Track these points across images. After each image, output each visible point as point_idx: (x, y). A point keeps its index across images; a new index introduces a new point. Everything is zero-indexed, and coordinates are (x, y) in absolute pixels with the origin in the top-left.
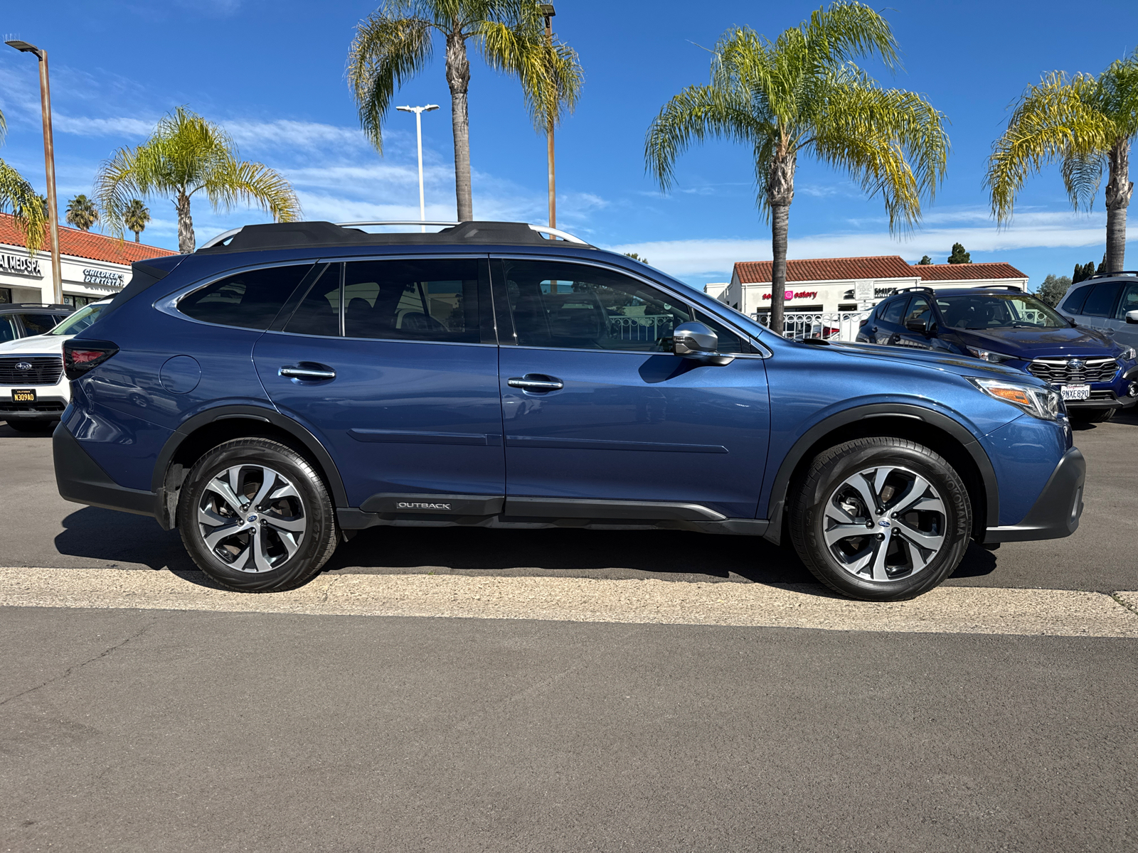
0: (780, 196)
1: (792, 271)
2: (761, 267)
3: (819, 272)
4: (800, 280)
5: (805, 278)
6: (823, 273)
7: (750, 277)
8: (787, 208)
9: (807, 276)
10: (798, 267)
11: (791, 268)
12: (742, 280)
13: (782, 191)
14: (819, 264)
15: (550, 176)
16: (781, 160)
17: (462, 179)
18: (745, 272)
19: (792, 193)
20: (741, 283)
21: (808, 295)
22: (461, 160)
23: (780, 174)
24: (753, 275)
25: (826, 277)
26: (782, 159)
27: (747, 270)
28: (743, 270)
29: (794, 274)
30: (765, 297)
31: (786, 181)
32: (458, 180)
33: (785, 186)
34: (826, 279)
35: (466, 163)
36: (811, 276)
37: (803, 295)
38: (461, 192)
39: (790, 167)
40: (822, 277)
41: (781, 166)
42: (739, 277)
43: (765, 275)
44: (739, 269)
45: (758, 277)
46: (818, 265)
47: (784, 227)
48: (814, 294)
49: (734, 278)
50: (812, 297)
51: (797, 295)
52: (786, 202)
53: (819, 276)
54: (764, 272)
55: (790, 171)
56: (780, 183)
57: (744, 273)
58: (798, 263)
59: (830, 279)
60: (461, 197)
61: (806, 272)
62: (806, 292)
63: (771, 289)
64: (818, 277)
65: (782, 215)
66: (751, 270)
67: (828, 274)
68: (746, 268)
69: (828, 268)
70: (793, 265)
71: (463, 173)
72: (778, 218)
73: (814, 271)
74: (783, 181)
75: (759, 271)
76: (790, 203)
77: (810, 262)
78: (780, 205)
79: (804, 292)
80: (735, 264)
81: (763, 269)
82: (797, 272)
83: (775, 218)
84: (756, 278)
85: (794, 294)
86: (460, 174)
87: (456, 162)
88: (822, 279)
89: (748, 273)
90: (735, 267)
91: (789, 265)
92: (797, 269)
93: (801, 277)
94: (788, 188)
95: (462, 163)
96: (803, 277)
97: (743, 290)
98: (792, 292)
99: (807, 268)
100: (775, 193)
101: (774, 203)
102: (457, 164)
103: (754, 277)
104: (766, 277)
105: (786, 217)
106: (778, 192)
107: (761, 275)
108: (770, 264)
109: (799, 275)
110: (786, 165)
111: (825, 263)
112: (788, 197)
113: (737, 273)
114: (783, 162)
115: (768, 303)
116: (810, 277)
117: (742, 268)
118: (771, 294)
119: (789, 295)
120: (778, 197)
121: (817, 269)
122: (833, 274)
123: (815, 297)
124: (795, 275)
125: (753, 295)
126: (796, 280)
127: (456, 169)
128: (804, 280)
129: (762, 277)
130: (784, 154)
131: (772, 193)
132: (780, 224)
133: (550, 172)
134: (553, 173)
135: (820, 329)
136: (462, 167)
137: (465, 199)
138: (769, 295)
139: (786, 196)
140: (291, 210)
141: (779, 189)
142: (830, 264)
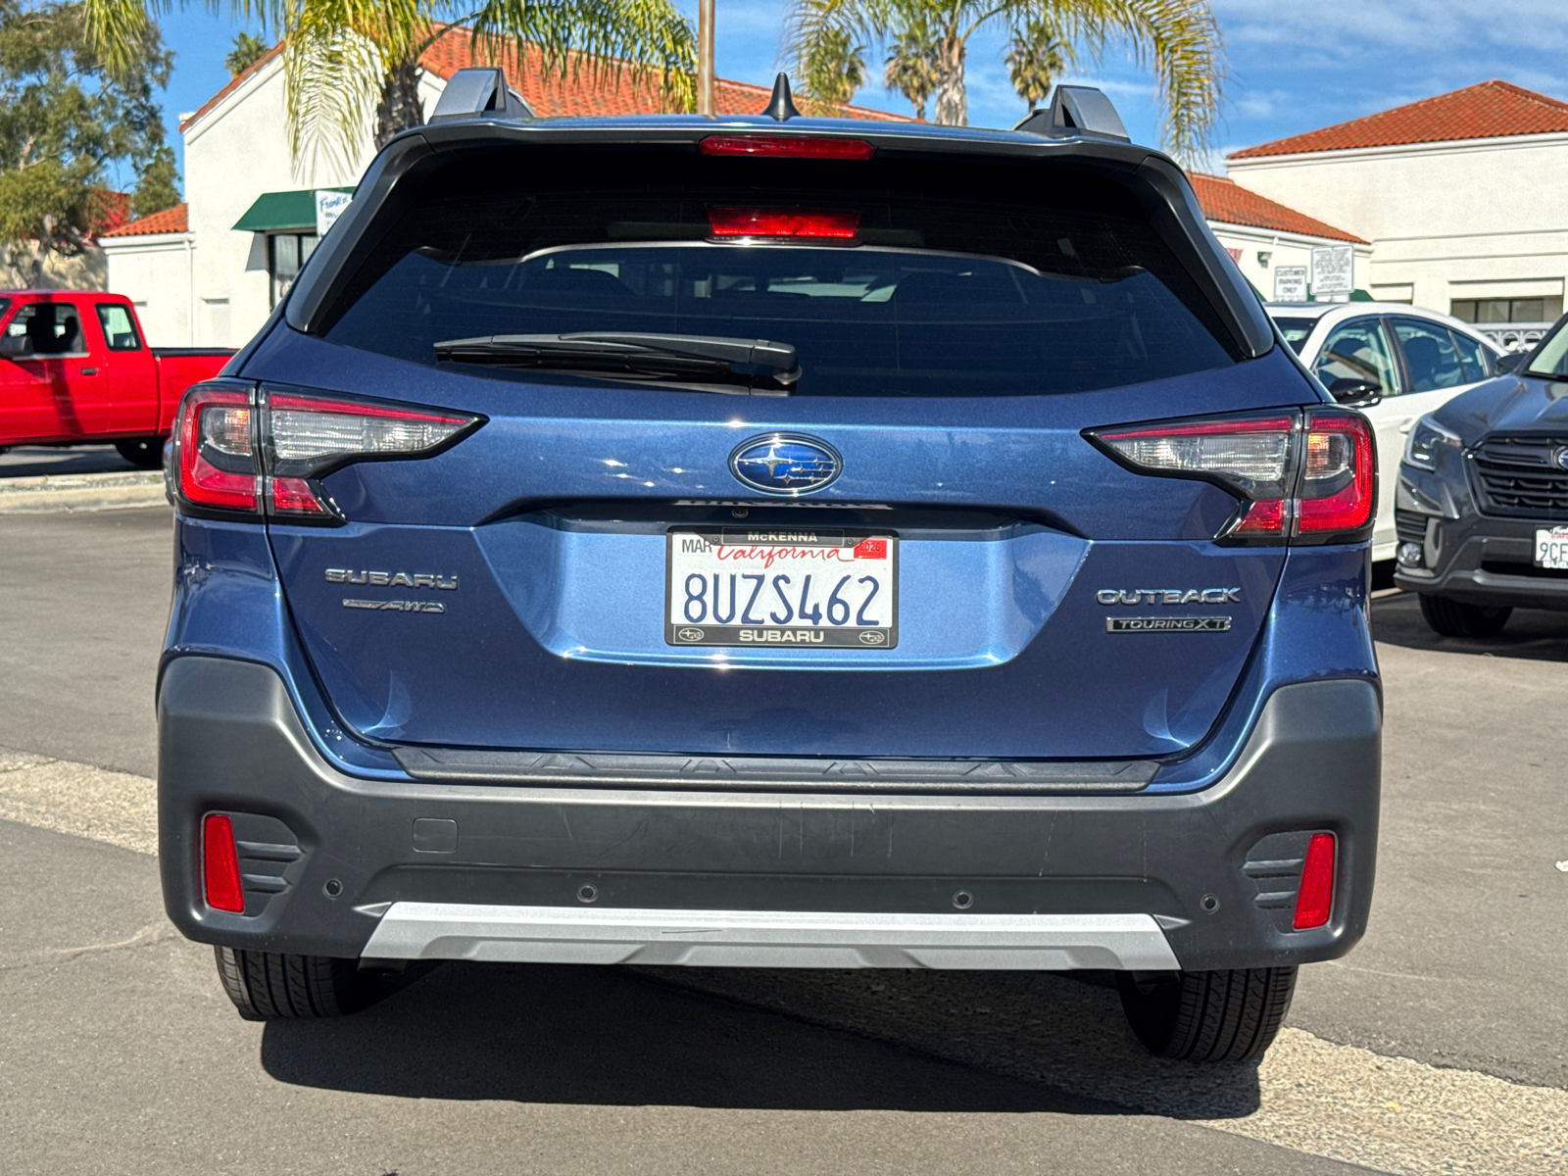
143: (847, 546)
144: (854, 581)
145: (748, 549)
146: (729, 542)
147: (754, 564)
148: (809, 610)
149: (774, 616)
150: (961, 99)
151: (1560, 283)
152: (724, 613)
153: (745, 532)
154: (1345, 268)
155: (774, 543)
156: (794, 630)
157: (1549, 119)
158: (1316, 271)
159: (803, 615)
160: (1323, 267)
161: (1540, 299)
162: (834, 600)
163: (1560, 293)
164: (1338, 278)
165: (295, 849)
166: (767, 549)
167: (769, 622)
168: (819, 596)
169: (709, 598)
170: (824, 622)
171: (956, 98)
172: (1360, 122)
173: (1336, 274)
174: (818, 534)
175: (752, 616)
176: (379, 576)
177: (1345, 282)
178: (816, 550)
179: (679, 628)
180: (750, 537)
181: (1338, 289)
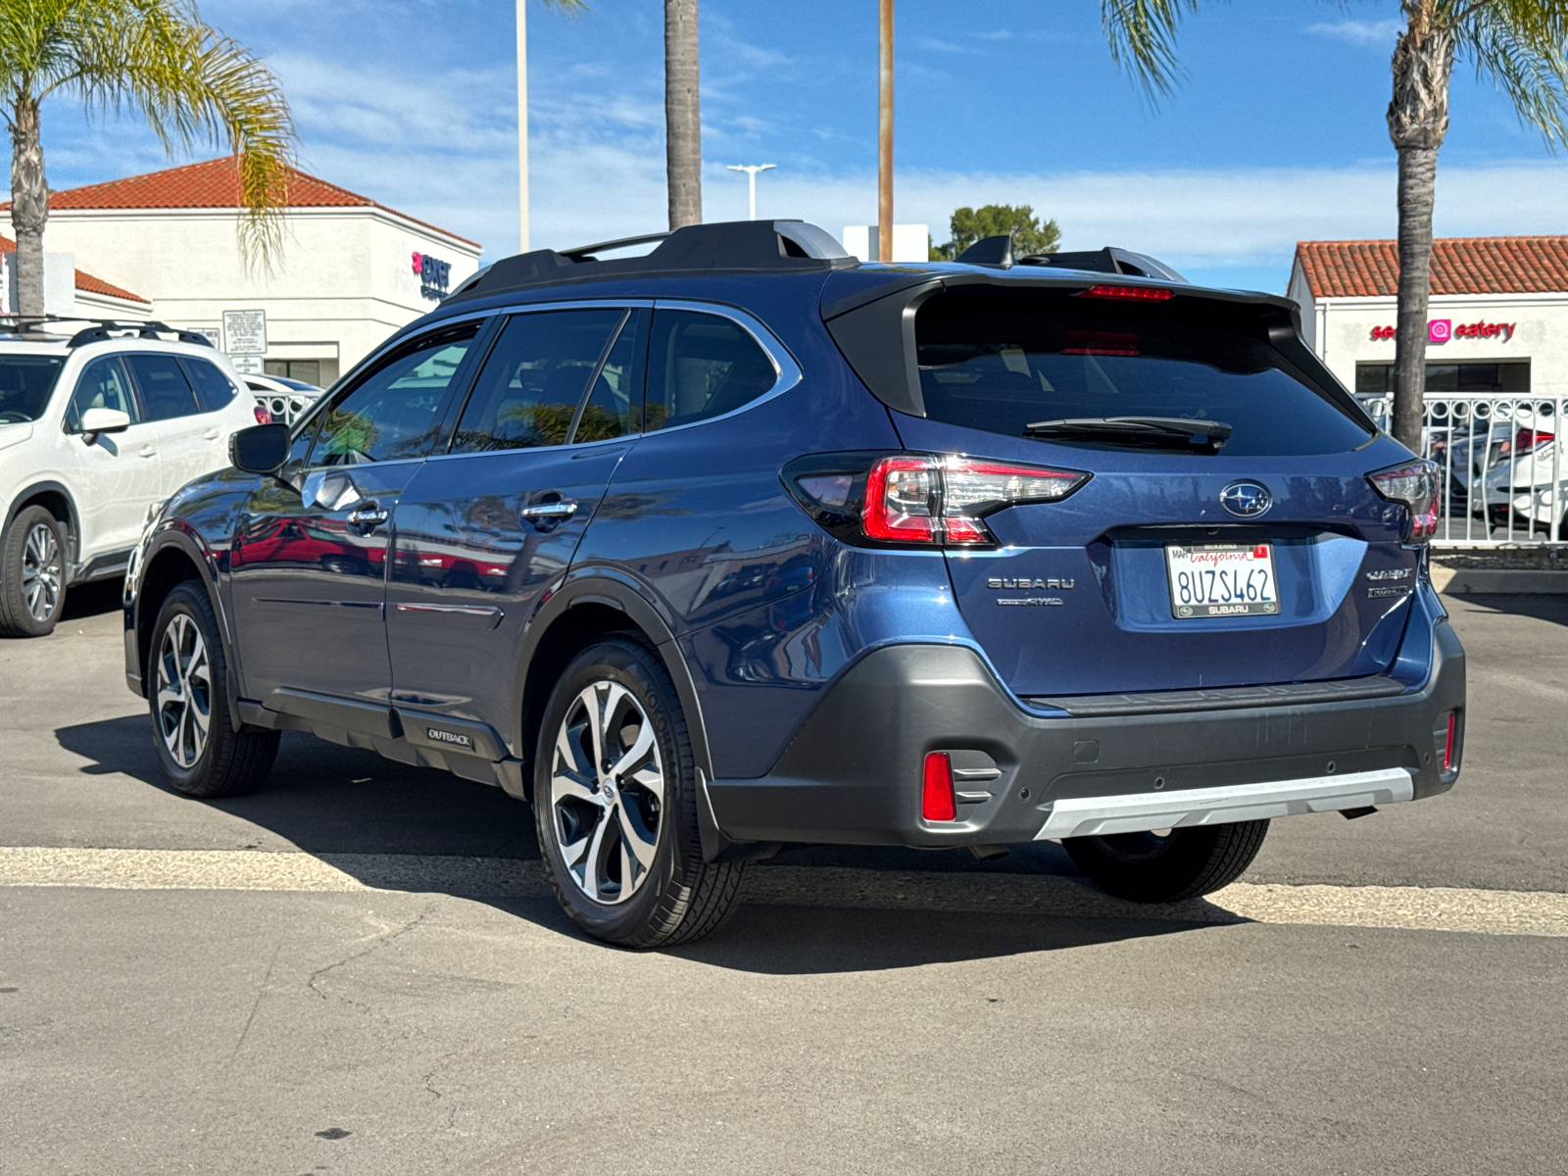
0: (1415, 126)
1: (1449, 268)
2: (1368, 254)
3: (1520, 272)
4: (1470, 291)
5: (1484, 286)
6: (1532, 273)
7: (1336, 281)
8: (1431, 154)
9: (1488, 282)
10: (1466, 258)
11: (1445, 260)
12: (1317, 287)
13: (1422, 115)
14: (1521, 249)
15: (884, 74)
16: (1419, 44)
17: (680, 76)
18: (1326, 267)
19: (1445, 119)
20: (1314, 296)
21: (1493, 330)
22: (680, 34)
23: (1417, 76)
24: (1345, 274)
25: (1541, 284)
26: (1424, 43)
27: (1329, 262)
28: (1318, 262)
29: (1454, 275)
30: (1378, 334)
31: (1430, 92)
32: (672, 78)
33: (1429, 106)
34: (1539, 290)
35: (690, 40)
36: (1499, 281)
37: (1478, 330)
38: (677, 107)
39: (1441, 62)
40: (1528, 284)
41: (1419, 58)
42: (1308, 280)
43: (1378, 276)
44: (1307, 260)
45: (1358, 281)
46: (1519, 254)
47: (1425, 198)
48: (1509, 330)
49: (1296, 283)
50: (1502, 336)
51: (1462, 331)
52: (1430, 141)
53: (1522, 282)
54: (1374, 268)
55: (1439, 70)
56: (1416, 97)
57: (1321, 270)
58: (1464, 245)
59: (1550, 290)
60: (677, 118)
61: (1486, 270)
62: (1487, 323)
63: (1395, 313)
64: (1517, 284)
65: (1420, 169)
66: (1339, 262)
67: (1546, 276)
68: (1326, 256)
69: (1546, 262)
70: (1452, 251)
71: (684, 63)
72: (1410, 177)
73: (1507, 269)
74: (1423, 93)
75: (1362, 265)
76: (1439, 142)
77: (1496, 245)
78: (1416, 148)
79: (1481, 324)
80: (1299, 247)
81: (1371, 262)
82: (1462, 269)
83: (1403, 177)
84: (1354, 285)
85: (1454, 327)
86: (676, 67)
87: (666, 38)
88: (1528, 290)
89: (1332, 271)
90: (1298, 253)
91: (1441, 252)
92: (1463, 263)
93: (1473, 285)
94: (1435, 110)
95: (681, 40)
96: (1477, 284)
97: (1319, 315)
98: (1448, 322)
99: (1488, 259)
100: (1406, 120)
101: (1402, 143)
102: (670, 42)
103: (1347, 282)
104: (1381, 283)
105: (1429, 174)
106: (1412, 118)
107: (1366, 275)
108: (1391, 247)
109: (1469, 279)
110: (1431, 57)
111: (1536, 247)
112: (1434, 130)
113: (1304, 269)
114: (1423, 48)
115: (1386, 351)
116: (1495, 285)
117: (1317, 257)
118: (1394, 326)
119: (1440, 330)
120: (1411, 129)
121: (1515, 264)
122: (1557, 276)
123: (1509, 335)
124: (1457, 279)
125: (1345, 327)
126: (1459, 291)
127: (667, 53)
128: (1482, 291)
129: (1370, 282)
130: (1426, 29)
131: (1398, 120)
132: (1416, 191)
133: (883, 64)
134: (890, 67)
135: (1510, 433)
136: (680, 49)
137: (686, 123)
138: (1389, 328)
139: (1429, 127)
140: (273, 133)
141: (1415, 110)
142: (1550, 250)
143: (1251, 550)
144: (1255, 573)
145: (1204, 555)
146: (1196, 551)
147: (1209, 565)
148: (1238, 593)
149: (1223, 597)
150: (40, 159)
151: (335, 347)
152: (1200, 597)
153: (1203, 544)
154: (257, 332)
155: (1217, 551)
156: (1234, 605)
157: (313, 194)
158: (228, 333)
159: (1236, 596)
160: (235, 329)
161: (316, 361)
162: (1249, 586)
163: (335, 356)
164: (251, 341)
165: (995, 771)
166: (1214, 554)
167: (1221, 601)
168: (1242, 584)
169: (1191, 587)
170: (1247, 600)
171: (35, 158)
172: (126, 182)
173: (249, 337)
174: (1237, 544)
175: (1213, 598)
176: (1025, 582)
177: (258, 345)
178: (1236, 554)
179: (1180, 607)
180: (1207, 547)
181: (252, 351)
